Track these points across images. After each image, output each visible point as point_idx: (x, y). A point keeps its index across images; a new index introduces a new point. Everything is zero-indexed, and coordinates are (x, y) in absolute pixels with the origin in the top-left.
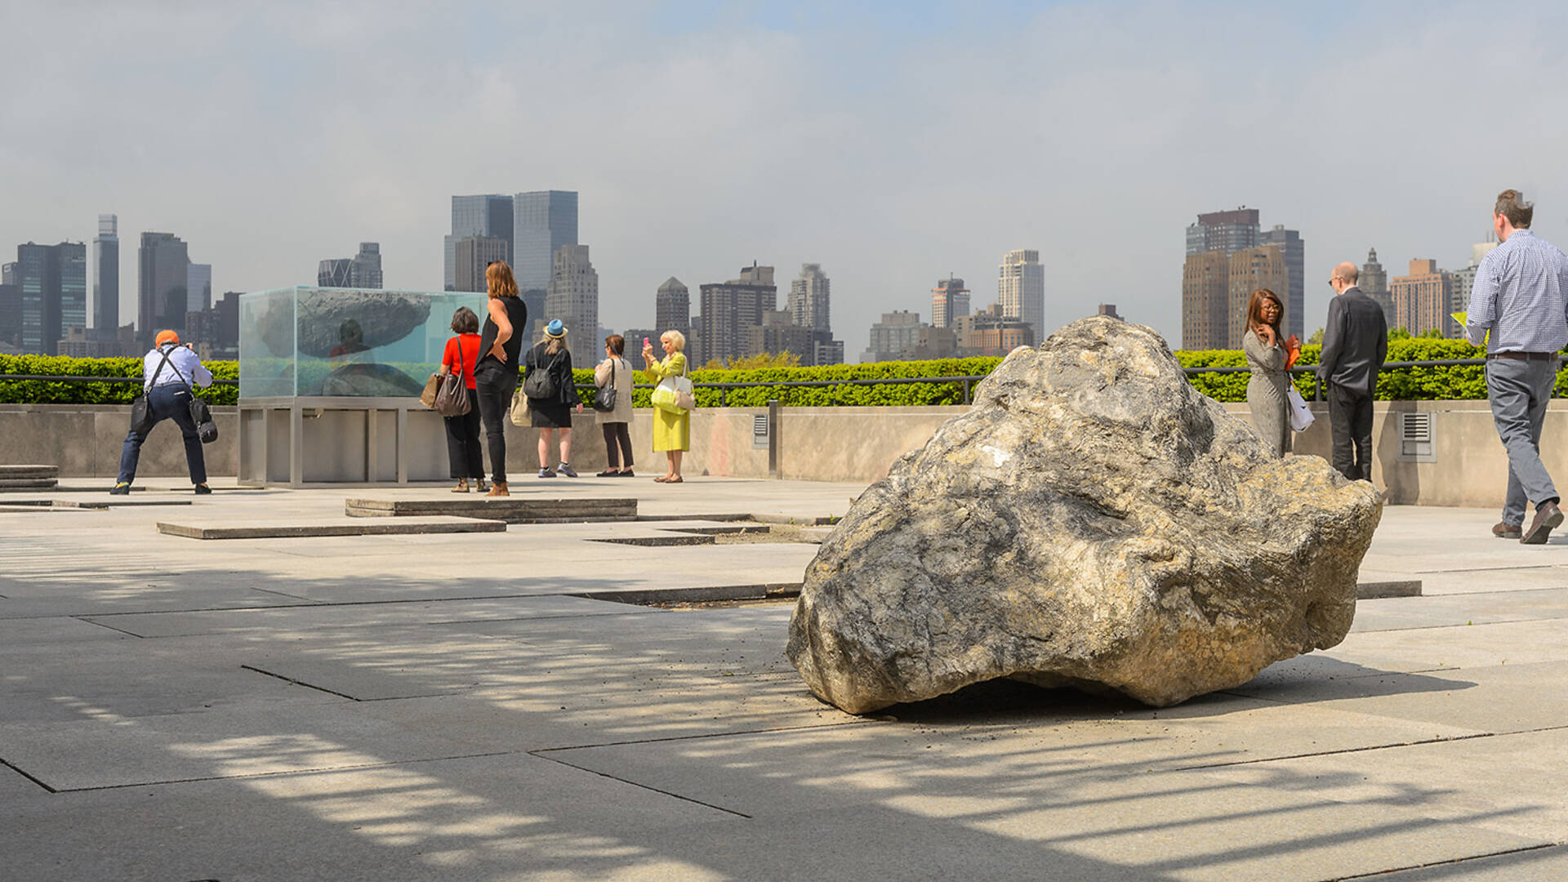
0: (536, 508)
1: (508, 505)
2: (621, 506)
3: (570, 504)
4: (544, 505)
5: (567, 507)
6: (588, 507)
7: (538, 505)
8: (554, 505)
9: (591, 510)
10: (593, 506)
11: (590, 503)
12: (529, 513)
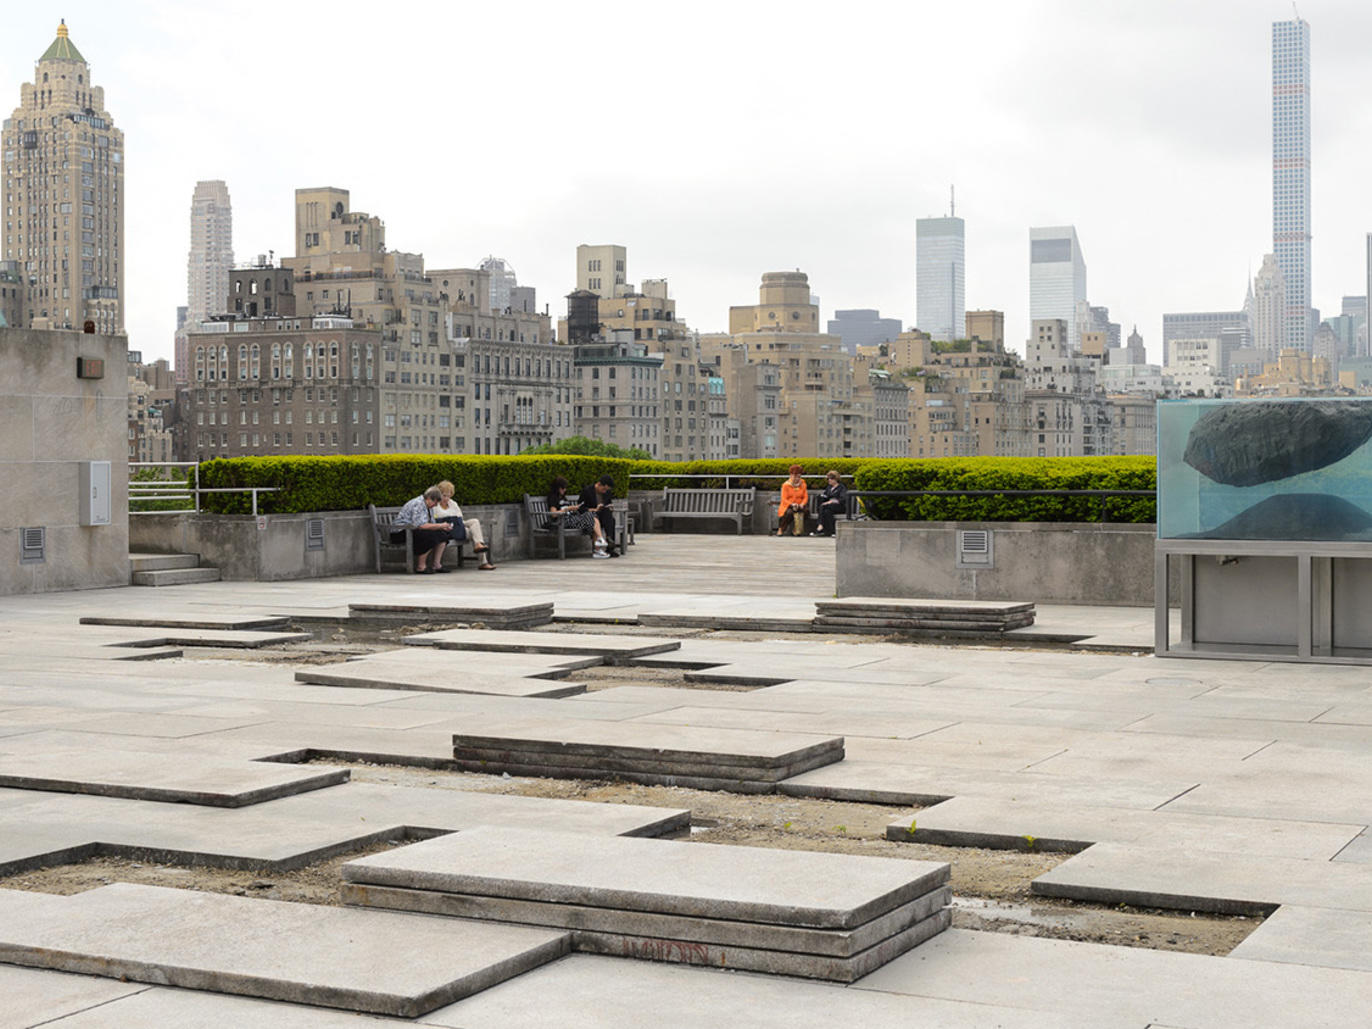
0: (629, 758)
1: (591, 751)
2: (750, 766)
3: (676, 757)
4: (639, 755)
5: (673, 761)
6: (701, 763)
7: (632, 754)
8: (654, 757)
9: (706, 768)
10: (708, 763)
11: (704, 759)
12: (620, 764)
